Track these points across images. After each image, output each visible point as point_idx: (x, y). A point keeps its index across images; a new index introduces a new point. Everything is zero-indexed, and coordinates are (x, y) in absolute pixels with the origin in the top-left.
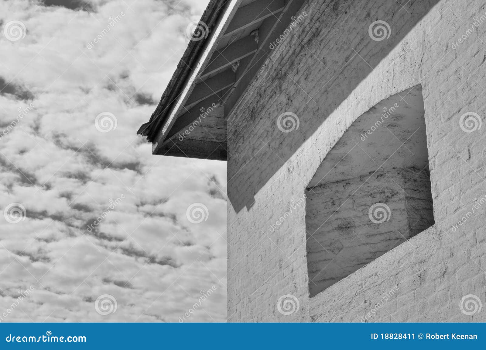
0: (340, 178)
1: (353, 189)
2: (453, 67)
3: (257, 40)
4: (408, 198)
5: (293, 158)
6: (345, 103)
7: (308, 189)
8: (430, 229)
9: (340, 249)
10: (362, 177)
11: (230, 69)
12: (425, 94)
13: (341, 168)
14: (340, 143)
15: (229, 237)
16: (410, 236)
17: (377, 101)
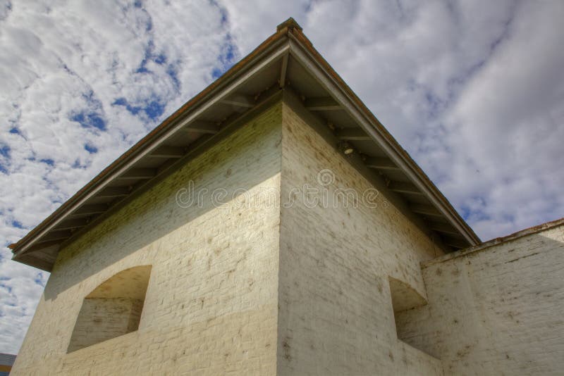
0: (104, 297)
1: (107, 303)
2: (168, 262)
3: (87, 221)
4: (132, 314)
5: (84, 281)
6: (117, 263)
7: (86, 298)
8: (135, 332)
9: (91, 332)
10: (114, 299)
11: (70, 230)
12: (153, 269)
13: (106, 292)
14: (109, 280)
15: (38, 309)
16: (127, 333)
17: (132, 266)
